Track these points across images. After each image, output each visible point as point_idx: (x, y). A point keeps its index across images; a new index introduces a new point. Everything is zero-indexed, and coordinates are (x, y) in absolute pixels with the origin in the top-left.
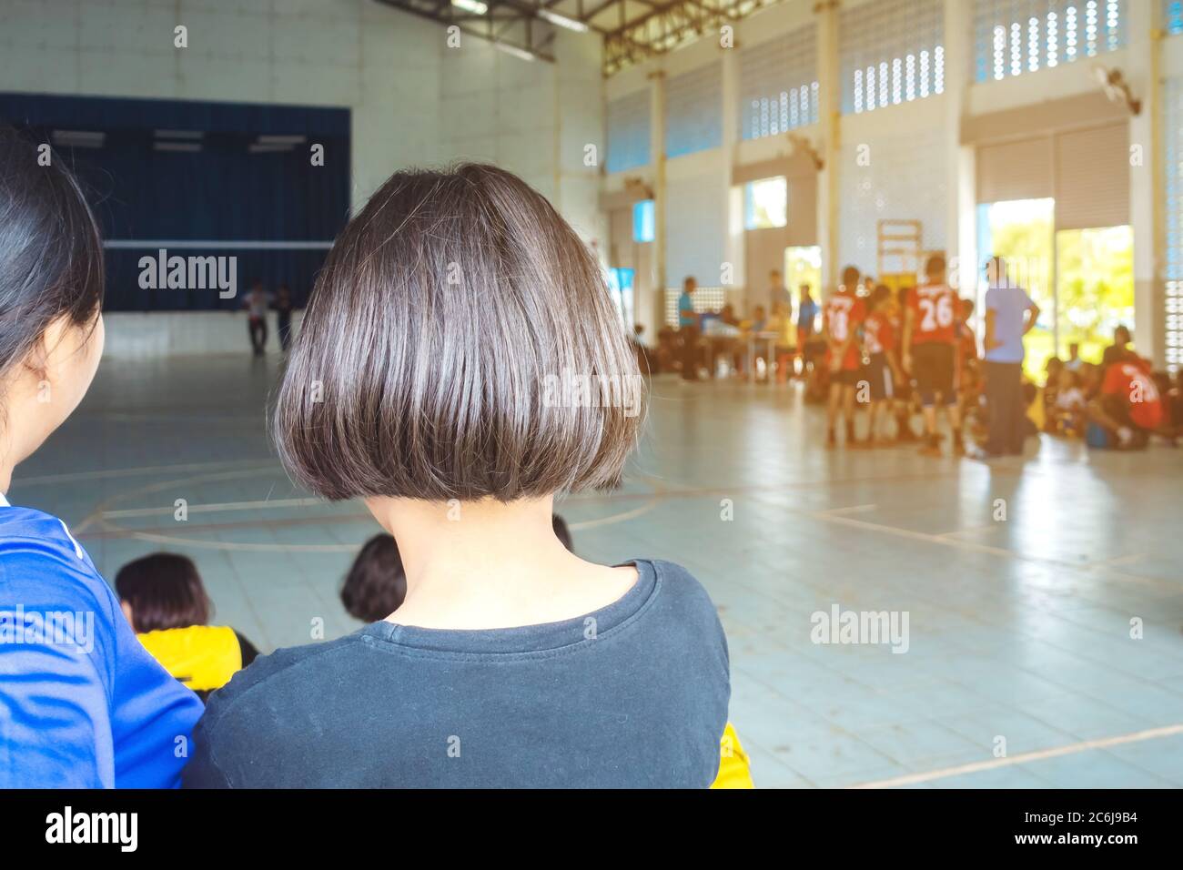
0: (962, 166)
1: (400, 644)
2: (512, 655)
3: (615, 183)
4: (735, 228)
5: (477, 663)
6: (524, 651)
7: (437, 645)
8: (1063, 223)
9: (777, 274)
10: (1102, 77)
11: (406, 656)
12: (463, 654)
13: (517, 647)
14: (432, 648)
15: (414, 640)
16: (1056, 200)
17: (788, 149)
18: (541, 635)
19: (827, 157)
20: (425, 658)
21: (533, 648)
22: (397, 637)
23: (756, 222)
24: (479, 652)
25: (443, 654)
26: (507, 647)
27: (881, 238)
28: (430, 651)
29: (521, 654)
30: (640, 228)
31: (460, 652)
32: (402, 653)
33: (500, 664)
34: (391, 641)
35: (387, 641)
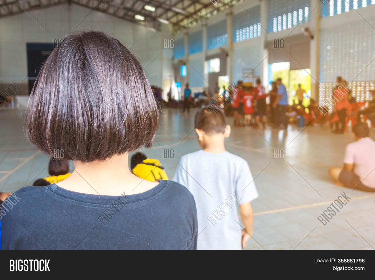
0: (265, 54)
1: (54, 192)
2: (92, 204)
3: (176, 61)
4: (206, 72)
5: (77, 205)
6: (97, 204)
7: (65, 195)
8: (292, 68)
9: (217, 84)
10: (303, 30)
11: (54, 197)
12: (73, 200)
13: (94, 202)
14: (64, 196)
15: (59, 192)
16: (290, 62)
17: (219, 51)
18: (105, 199)
19: (230, 53)
20: (60, 199)
21: (101, 203)
22: (54, 190)
23: (211, 70)
24: (79, 201)
25: (66, 199)
26: (91, 201)
27: (244, 73)
28: (62, 197)
29: (95, 204)
30: (182, 72)
31: (73, 199)
32: (54, 196)
33: (86, 206)
34: (52, 190)
35: (51, 190)
